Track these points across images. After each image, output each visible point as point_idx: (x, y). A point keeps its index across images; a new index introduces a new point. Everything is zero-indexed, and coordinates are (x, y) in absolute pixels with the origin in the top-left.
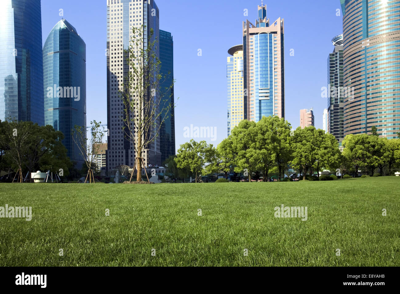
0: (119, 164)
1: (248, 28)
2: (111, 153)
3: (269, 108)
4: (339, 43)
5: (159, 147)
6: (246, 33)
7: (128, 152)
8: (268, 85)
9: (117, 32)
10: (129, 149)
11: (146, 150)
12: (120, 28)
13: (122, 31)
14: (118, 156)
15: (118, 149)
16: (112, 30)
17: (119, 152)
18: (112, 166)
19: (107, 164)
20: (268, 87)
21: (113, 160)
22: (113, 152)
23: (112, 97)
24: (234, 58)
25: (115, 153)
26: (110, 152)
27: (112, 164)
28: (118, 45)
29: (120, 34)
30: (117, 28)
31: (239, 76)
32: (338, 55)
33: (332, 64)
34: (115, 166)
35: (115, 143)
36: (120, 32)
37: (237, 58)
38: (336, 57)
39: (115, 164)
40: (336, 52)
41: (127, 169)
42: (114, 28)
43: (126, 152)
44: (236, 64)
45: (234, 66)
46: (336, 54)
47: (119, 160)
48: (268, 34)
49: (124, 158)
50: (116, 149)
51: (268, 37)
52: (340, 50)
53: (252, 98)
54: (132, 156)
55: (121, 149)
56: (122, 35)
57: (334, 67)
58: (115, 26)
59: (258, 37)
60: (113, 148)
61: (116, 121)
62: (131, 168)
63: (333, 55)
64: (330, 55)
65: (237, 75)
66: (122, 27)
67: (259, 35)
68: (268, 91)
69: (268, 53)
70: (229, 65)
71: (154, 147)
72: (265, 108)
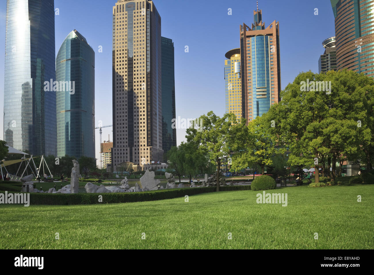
0: (124, 161)
1: (245, 31)
2: (117, 150)
3: (266, 106)
4: (330, 45)
5: (161, 145)
6: (243, 36)
7: (132, 149)
8: (265, 84)
9: (122, 38)
10: (133, 146)
11: (149, 148)
12: (125, 34)
13: (127, 37)
14: (122, 154)
15: (122, 146)
16: (117, 36)
17: (124, 150)
18: (117, 163)
19: (112, 162)
20: (265, 86)
21: (118, 157)
22: (118, 150)
23: (117, 98)
24: (231, 61)
25: (119, 150)
26: (115, 150)
27: (117, 161)
28: (123, 50)
29: (124, 39)
30: (122, 34)
31: (236, 77)
32: (329, 56)
33: (323, 65)
34: (120, 163)
35: (119, 141)
36: (125, 37)
37: (234, 61)
38: (327, 58)
39: (120, 161)
40: (327, 53)
41: (131, 165)
42: (119, 35)
43: (130, 150)
44: (233, 66)
45: (232, 68)
46: (327, 55)
47: (124, 157)
48: (264, 36)
49: (128, 155)
50: (121, 147)
51: (265, 39)
52: (330, 51)
53: (250, 97)
54: (135, 153)
55: (125, 146)
56: (127, 41)
57: (325, 68)
58: (120, 32)
59: (254, 39)
60: (118, 146)
61: (120, 120)
62: (135, 165)
63: (324, 56)
64: (322, 56)
65: (234, 76)
66: (127, 34)
67: (255, 37)
68: (265, 90)
69: (264, 54)
70: (227, 67)
71: (156, 145)
72: (263, 106)
